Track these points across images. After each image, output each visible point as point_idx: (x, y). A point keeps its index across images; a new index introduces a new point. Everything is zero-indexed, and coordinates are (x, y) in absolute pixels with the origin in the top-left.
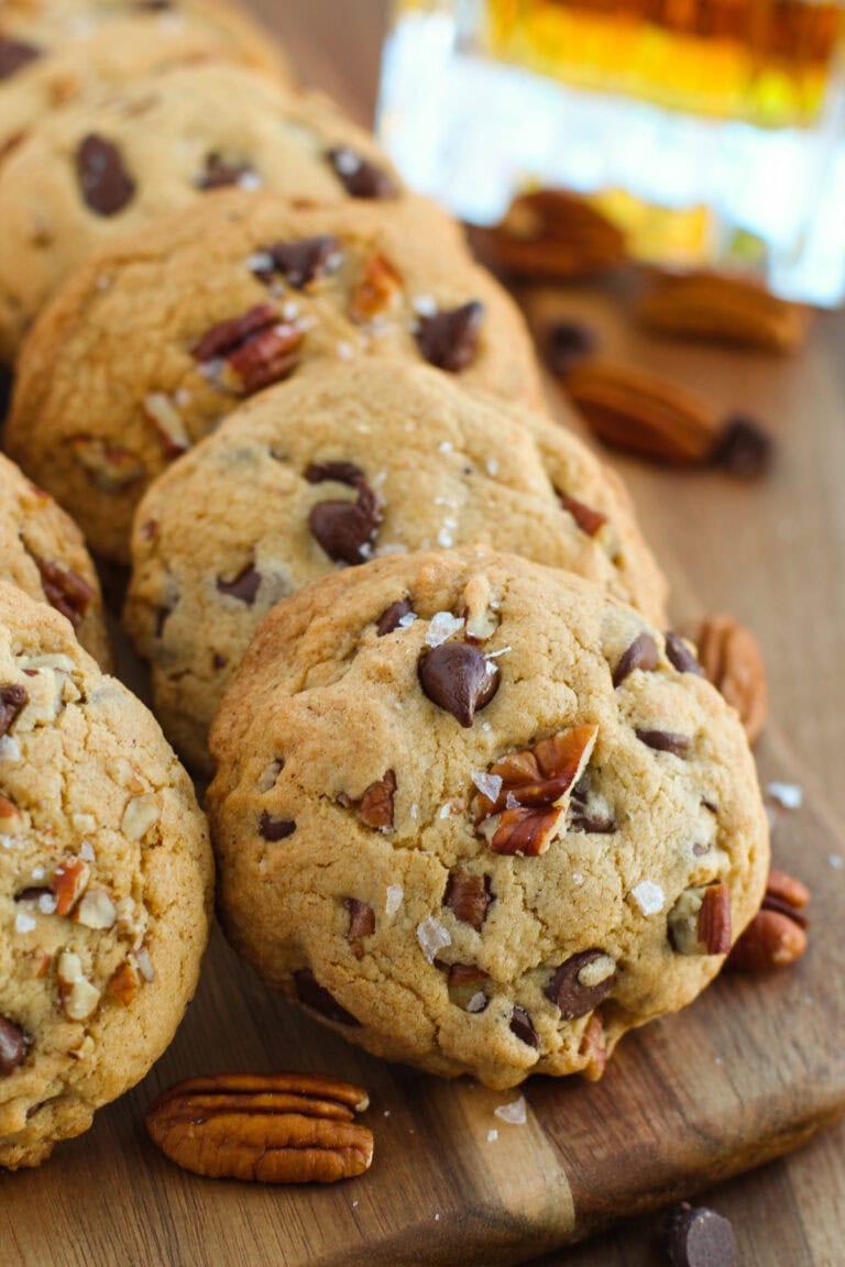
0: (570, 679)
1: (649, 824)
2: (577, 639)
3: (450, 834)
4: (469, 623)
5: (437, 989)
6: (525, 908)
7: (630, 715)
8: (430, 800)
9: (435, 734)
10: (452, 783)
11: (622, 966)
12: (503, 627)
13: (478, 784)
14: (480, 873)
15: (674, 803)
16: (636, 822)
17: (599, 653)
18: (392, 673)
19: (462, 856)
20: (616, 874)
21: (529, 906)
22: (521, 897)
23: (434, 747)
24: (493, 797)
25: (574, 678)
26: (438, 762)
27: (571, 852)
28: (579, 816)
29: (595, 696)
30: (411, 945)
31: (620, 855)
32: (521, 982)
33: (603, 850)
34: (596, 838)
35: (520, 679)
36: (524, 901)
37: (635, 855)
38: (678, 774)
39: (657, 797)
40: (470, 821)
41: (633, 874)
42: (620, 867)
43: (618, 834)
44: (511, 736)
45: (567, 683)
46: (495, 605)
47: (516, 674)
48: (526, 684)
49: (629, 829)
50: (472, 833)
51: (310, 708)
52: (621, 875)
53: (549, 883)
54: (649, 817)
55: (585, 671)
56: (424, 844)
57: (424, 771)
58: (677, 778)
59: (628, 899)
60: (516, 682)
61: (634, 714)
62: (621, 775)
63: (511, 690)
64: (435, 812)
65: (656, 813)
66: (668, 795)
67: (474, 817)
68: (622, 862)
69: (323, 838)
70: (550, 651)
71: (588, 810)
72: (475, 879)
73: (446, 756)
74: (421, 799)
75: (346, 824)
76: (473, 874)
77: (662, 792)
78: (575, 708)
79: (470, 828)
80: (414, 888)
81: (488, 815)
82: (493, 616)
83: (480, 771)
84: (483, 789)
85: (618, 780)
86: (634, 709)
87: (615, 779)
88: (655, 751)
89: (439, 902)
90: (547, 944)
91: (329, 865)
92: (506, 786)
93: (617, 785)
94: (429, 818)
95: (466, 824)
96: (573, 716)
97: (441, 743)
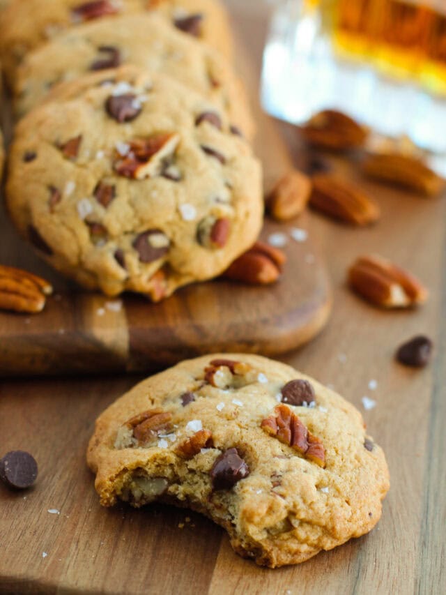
5: (84, 233)
11: (172, 243)
19: (105, 176)
32: (122, 238)
59: (178, 211)
80: (80, 185)
90: (136, 222)
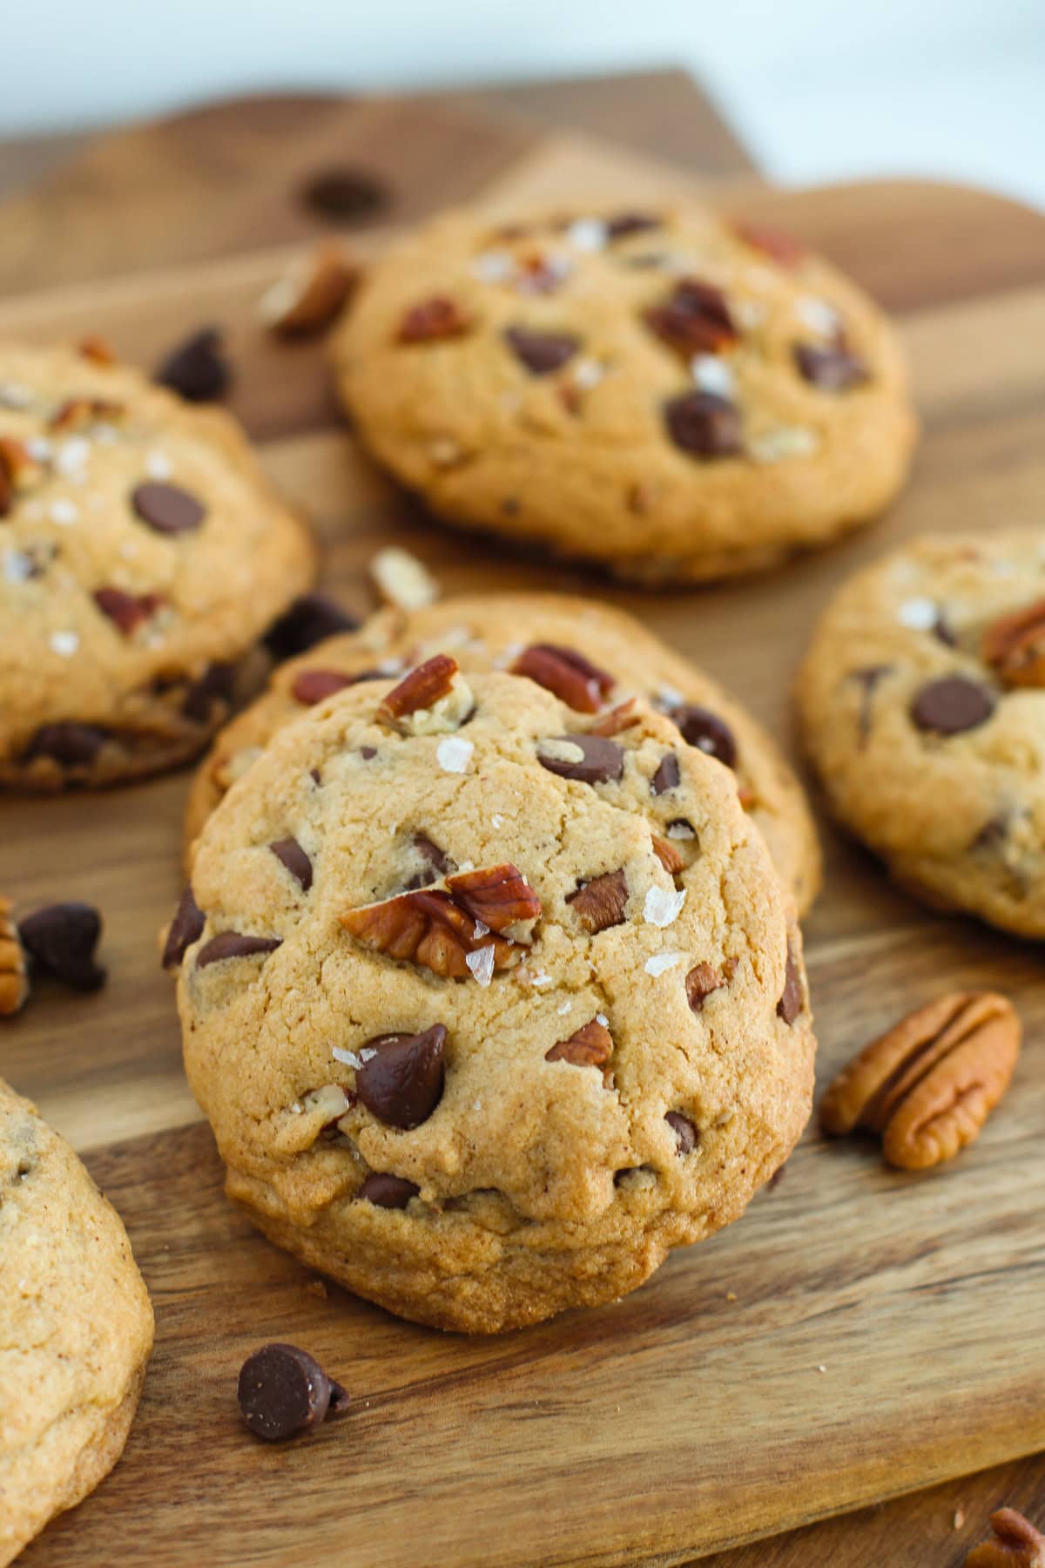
0: (313, 980)
1: (388, 805)
2: (265, 1010)
3: (559, 961)
4: (338, 1114)
6: (564, 848)
7: (296, 907)
8: (542, 1004)
9: (475, 1052)
10: (510, 998)
12: (312, 1084)
13: (490, 974)
14: (570, 908)
15: (346, 805)
16: (396, 819)
17: (261, 980)
18: (450, 1139)
20: (461, 797)
21: (559, 846)
22: (559, 858)
23: (489, 1042)
24: (489, 953)
25: (308, 979)
26: (500, 1027)
27: (478, 849)
28: (435, 871)
29: (309, 946)
30: (685, 922)
31: (441, 807)
33: (449, 824)
34: (441, 840)
35: (352, 1022)
36: (559, 852)
37: (428, 795)
38: (313, 827)
39: (355, 821)
40: (529, 955)
41: (449, 785)
42: (452, 798)
43: (420, 826)
44: (417, 985)
45: (319, 981)
46: (297, 1108)
47: (352, 1029)
48: (353, 1013)
49: (407, 819)
50: (539, 944)
51: (546, 1190)
52: (458, 791)
53: (524, 843)
54: (382, 812)
55: (293, 974)
56: (588, 977)
57: (521, 1031)
58: (317, 823)
60: (359, 1024)
61: (293, 904)
62: (363, 866)
63: (372, 1022)
64: (550, 991)
65: (370, 811)
66: (344, 815)
67: (523, 955)
68: (446, 800)
69: (660, 1073)
70: (301, 1020)
71: (422, 868)
72: (579, 910)
73: (488, 1024)
74: (548, 1012)
75: (630, 1061)
76: (576, 913)
77: (346, 820)
78: (338, 953)
79: (537, 950)
81: (511, 942)
82: (309, 1102)
83: (476, 982)
84: (490, 968)
85: (370, 865)
86: (287, 908)
87: (371, 869)
88: (312, 860)
89: (628, 924)
91: (680, 1048)
92: (470, 947)
93: (375, 862)
94: (560, 992)
95: (536, 956)
96: (346, 949)
97: (479, 1039)
